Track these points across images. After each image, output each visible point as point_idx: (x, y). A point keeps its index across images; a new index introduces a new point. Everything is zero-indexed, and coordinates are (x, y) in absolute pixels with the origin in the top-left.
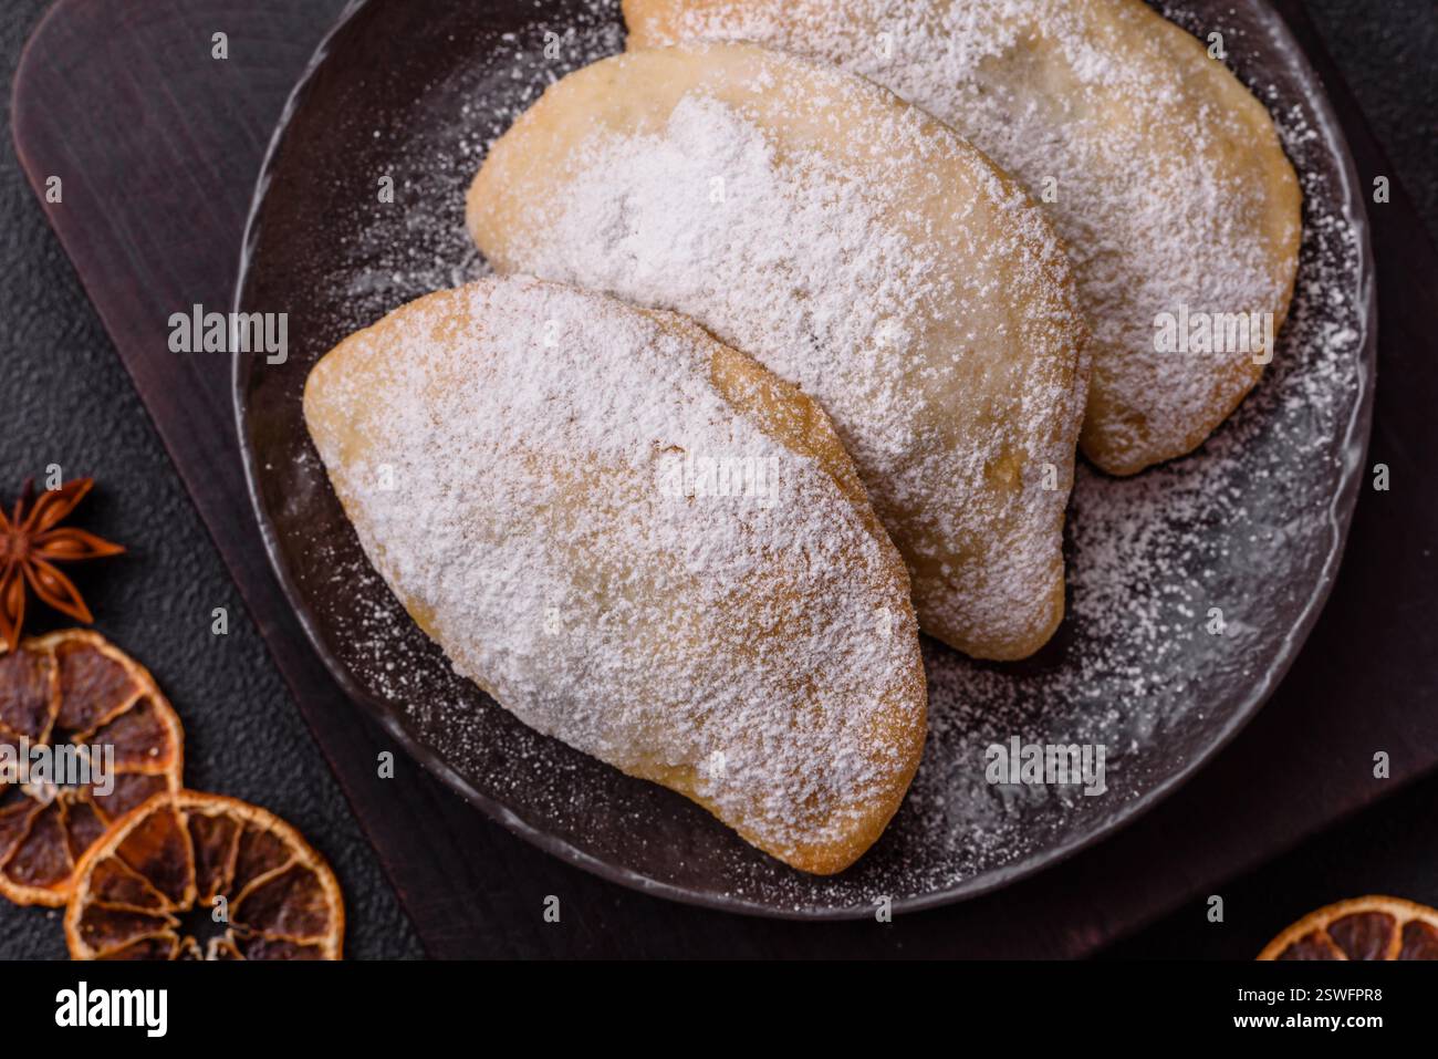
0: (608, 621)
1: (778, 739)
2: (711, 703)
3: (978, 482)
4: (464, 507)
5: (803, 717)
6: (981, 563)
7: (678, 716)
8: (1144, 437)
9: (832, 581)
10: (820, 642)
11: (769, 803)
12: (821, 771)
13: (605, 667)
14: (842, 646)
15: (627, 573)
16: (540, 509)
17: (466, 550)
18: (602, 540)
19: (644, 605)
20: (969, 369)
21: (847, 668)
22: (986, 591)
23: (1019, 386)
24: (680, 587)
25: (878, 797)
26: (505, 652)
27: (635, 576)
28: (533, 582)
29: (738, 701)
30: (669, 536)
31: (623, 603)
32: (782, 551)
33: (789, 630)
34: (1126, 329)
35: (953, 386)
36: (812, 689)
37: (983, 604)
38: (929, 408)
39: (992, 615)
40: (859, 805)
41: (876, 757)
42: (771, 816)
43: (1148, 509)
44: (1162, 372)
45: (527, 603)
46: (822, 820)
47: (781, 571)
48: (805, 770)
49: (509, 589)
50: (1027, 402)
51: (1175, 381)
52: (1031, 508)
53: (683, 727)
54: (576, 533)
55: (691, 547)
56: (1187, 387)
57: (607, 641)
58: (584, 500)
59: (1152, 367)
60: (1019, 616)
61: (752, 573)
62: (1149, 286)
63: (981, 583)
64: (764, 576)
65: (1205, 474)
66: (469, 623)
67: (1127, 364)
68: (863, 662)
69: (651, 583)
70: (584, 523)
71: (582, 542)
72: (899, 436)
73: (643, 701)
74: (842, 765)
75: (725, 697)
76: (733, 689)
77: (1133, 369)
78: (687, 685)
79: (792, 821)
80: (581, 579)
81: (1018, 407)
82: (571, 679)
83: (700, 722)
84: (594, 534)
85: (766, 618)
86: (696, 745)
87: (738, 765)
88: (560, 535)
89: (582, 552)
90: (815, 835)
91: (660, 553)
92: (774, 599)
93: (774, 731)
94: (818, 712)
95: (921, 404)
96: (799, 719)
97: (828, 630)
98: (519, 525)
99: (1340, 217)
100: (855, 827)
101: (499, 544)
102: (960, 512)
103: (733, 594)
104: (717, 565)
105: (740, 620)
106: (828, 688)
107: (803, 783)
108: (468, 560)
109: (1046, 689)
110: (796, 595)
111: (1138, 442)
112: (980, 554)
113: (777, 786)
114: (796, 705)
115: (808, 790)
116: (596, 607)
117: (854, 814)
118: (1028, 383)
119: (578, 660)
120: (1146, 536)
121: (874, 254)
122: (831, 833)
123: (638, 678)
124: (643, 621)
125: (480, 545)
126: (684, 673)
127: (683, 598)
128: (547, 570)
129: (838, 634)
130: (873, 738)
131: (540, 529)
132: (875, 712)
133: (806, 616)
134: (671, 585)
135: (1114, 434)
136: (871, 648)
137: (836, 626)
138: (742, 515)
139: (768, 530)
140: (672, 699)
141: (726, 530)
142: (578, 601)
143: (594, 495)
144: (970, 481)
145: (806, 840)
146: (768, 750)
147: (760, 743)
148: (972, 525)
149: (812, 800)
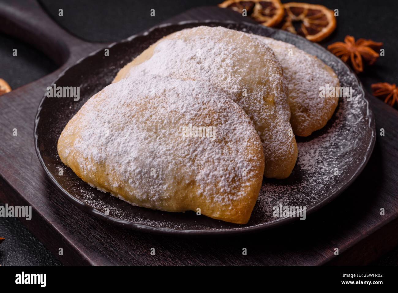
0: (160, 139)
1: (219, 159)
2: (196, 153)
3: (262, 102)
4: (110, 125)
5: (225, 151)
6: (270, 130)
7: (187, 161)
8: (309, 116)
9: (225, 109)
10: (225, 126)
11: (220, 184)
12: (234, 168)
13: (161, 152)
14: (232, 128)
15: (163, 122)
16: (133, 116)
17: (113, 135)
18: (154, 117)
19: (170, 129)
20: (251, 70)
21: (235, 134)
22: (273, 140)
23: (267, 75)
24: (179, 119)
25: (254, 176)
26: (129, 163)
27: (165, 122)
28: (134, 136)
29: (204, 150)
30: (173, 107)
31: (163, 131)
32: (208, 102)
33: (215, 123)
34: (295, 85)
35: (248, 73)
36: (226, 142)
37: (272, 144)
38: (242, 79)
39: (277, 148)
40: (249, 180)
41: (251, 160)
42: (222, 190)
43: (316, 146)
44: (309, 94)
45: (133, 143)
46: (238, 188)
47: (209, 107)
48: (229, 169)
49: (127, 141)
50: (271, 79)
51: (313, 96)
52: (280, 113)
53: (188, 164)
54: (145, 118)
55: (180, 107)
56: (317, 99)
57: (160, 144)
58: (146, 108)
59: (305, 93)
60: (285, 148)
61: (200, 109)
62: (298, 74)
63: (271, 137)
64: (204, 109)
65: (330, 137)
66: (117, 158)
67: (298, 94)
68: (240, 131)
69: (171, 122)
70: (147, 114)
71: (147, 120)
72: (236, 87)
73: (174, 159)
74: (241, 165)
75: (200, 149)
76: (202, 146)
77: (300, 94)
78: (187, 148)
79: (229, 190)
80: (149, 130)
81: (268, 80)
82: (151, 159)
83: (194, 161)
84: (151, 116)
85: (207, 121)
86: (194, 170)
87: (208, 172)
88: (141, 119)
89: (148, 122)
90: (237, 196)
91: (171, 112)
92: (208, 114)
93: (217, 156)
94: (229, 149)
95: (240, 78)
96: (224, 152)
97: (227, 123)
98: (128, 123)
99: (348, 75)
100: (249, 189)
101: (123, 130)
102: (259, 112)
103: (196, 115)
104: (190, 109)
105: (199, 123)
106: (231, 141)
107: (230, 174)
108: (113, 138)
109: (299, 186)
110: (215, 112)
111: (307, 118)
112: (268, 127)
113: (221, 177)
114: (222, 148)
115: (232, 175)
116: (155, 136)
117: (248, 184)
118: (270, 74)
119: (152, 152)
120: (317, 152)
121: (218, 48)
122: (242, 193)
123: (172, 151)
124: (170, 134)
125: (117, 132)
126: (186, 145)
127: (181, 122)
128: (138, 131)
129: (230, 124)
130: (248, 154)
131: (134, 121)
132: (247, 146)
133: (218, 118)
134: (177, 119)
135: (300, 116)
136: (241, 127)
137: (229, 122)
138: (194, 95)
139: (203, 98)
140: (183, 155)
141: (190, 100)
142: (150, 136)
143: (149, 106)
144: (260, 102)
145: (235, 199)
146: (216, 164)
147: (213, 162)
148: (264, 116)
149: (233, 181)
